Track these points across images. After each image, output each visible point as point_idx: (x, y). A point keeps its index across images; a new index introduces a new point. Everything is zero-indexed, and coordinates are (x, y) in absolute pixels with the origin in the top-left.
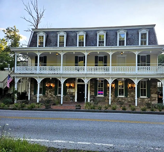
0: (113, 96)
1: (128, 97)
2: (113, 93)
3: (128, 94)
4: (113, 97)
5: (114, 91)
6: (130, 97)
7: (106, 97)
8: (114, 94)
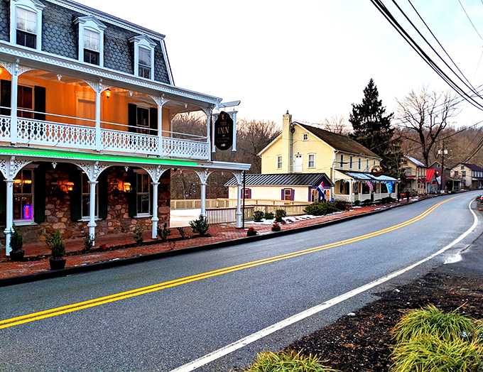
0: (66, 219)
1: (109, 217)
2: (66, 209)
3: (109, 209)
4: (65, 223)
5: (69, 203)
6: (114, 218)
7: (43, 224)
8: (69, 213)
